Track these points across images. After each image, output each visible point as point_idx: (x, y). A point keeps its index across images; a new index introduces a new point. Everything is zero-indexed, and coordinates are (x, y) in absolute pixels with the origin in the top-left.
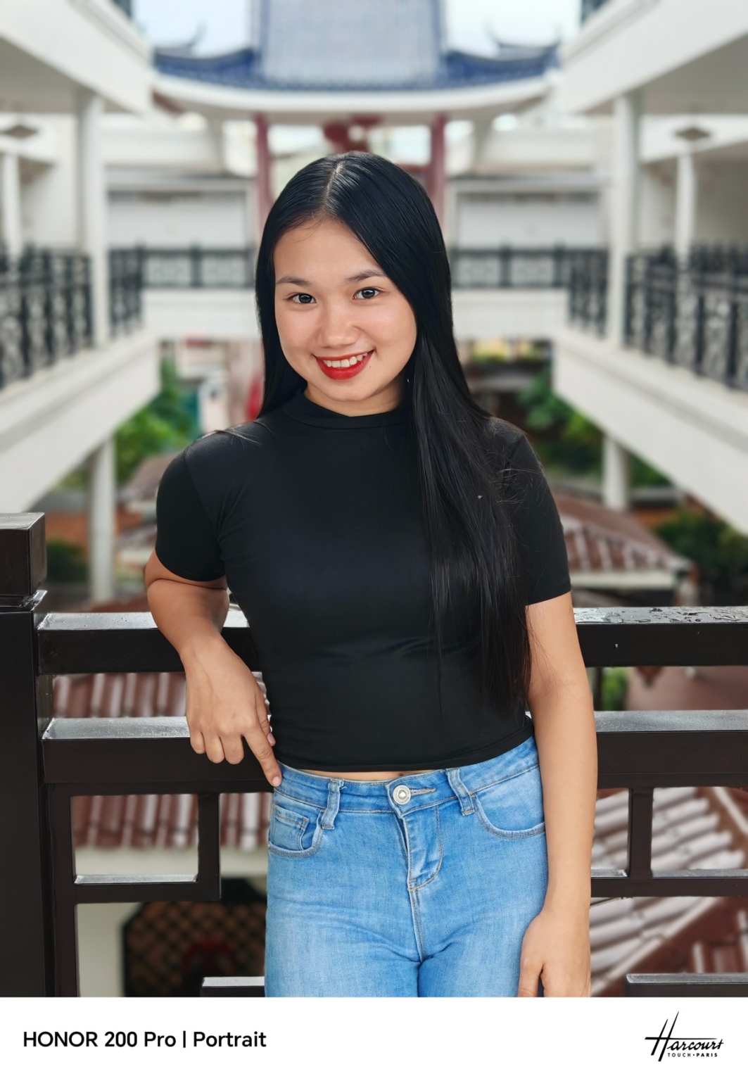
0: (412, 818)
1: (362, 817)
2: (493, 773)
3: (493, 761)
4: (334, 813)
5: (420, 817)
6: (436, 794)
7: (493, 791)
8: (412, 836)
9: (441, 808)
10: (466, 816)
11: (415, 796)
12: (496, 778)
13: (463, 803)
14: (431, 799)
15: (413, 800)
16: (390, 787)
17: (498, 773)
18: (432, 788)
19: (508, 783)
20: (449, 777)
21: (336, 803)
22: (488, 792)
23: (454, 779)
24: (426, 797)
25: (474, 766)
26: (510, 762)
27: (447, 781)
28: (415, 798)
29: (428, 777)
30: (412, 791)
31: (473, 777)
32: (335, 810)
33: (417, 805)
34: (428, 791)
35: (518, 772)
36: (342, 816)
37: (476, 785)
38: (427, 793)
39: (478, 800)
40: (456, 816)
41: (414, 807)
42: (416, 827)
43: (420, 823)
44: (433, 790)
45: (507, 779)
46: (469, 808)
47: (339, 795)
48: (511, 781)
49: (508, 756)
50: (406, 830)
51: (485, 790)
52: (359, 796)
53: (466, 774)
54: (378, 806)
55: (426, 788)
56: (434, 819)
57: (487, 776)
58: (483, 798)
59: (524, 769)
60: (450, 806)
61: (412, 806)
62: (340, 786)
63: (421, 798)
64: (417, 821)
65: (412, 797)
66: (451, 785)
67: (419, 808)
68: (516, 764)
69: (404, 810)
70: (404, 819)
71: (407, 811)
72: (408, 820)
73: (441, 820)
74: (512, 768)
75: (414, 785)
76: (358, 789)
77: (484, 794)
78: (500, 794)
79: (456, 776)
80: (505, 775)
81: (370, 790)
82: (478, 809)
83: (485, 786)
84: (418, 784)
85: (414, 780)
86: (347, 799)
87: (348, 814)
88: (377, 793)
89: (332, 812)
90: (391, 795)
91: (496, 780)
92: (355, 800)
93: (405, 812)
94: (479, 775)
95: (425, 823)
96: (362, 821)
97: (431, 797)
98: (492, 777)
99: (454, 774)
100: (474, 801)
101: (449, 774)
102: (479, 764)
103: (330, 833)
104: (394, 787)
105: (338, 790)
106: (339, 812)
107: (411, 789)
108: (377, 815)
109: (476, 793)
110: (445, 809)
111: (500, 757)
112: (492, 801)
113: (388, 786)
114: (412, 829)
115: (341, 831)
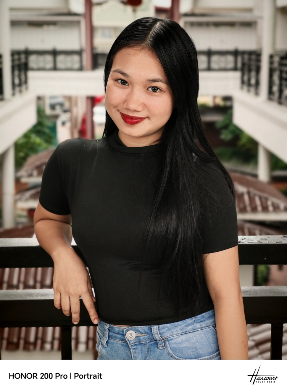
0: (135, 347)
1: (117, 343)
2: (178, 329)
3: (179, 323)
4: (106, 339)
5: (139, 347)
6: (146, 337)
7: (177, 338)
8: (134, 356)
9: (149, 344)
10: (160, 349)
11: (138, 336)
12: (179, 332)
13: (160, 342)
14: (144, 339)
15: (136, 338)
16: (126, 331)
17: (181, 330)
18: (145, 334)
19: (186, 335)
20: (152, 329)
21: (107, 335)
22: (174, 338)
23: (155, 330)
24: (142, 337)
25: (168, 325)
26: (190, 325)
27: (152, 331)
28: (137, 338)
29: (143, 328)
30: (137, 334)
31: (166, 331)
32: (107, 338)
33: (138, 341)
34: (143, 335)
35: (194, 330)
36: (110, 341)
37: (167, 334)
38: (143, 336)
39: (167, 342)
40: (156, 348)
41: (136, 342)
42: (137, 352)
43: (139, 350)
44: (145, 335)
45: (186, 333)
46: (161, 345)
47: (108, 331)
48: (188, 334)
49: (189, 321)
50: (132, 352)
51: (172, 338)
52: (115, 333)
53: (163, 328)
54: (122, 339)
55: (142, 333)
56: (146, 349)
57: (174, 330)
58: (170, 342)
59: (199, 329)
60: (153, 343)
61: (135, 341)
62: (107, 327)
63: (140, 338)
64: (137, 349)
65: (136, 337)
66: (153, 334)
67: (138, 342)
68: (193, 326)
69: (131, 343)
70: (131, 347)
71: (133, 343)
72: (133, 348)
73: (149, 349)
74: (190, 328)
75: (137, 332)
76: (114, 330)
77: (172, 339)
78: (180, 340)
79: (157, 329)
80: (185, 331)
81: (119, 331)
82: (166, 347)
83: (173, 335)
84: (139, 331)
85: (137, 329)
86: (111, 334)
87: (112, 341)
88: (121, 333)
89: (105, 339)
90: (126, 335)
91: (180, 333)
92: (114, 335)
93: (132, 344)
94: (169, 330)
95: (141, 350)
96: (117, 345)
97: (144, 338)
98: (177, 331)
99: (155, 328)
100: (165, 342)
101: (152, 328)
102: (170, 324)
103: (105, 348)
104: (127, 331)
105: (107, 329)
106: (108, 339)
107: (136, 333)
108: (122, 343)
109: (167, 338)
110: (151, 344)
111: (184, 321)
112: (176, 343)
113: (124, 330)
114: (135, 353)
115: (109, 348)
